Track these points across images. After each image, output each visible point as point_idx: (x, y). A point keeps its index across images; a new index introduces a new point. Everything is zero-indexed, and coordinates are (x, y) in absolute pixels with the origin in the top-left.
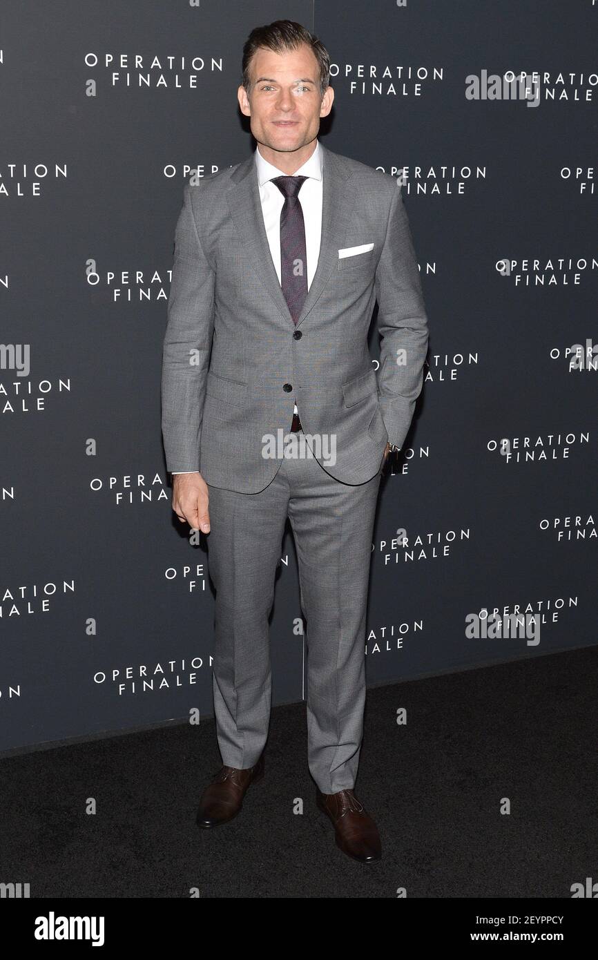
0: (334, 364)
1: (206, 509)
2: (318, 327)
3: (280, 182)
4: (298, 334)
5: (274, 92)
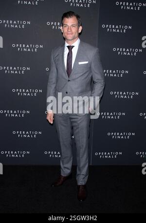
0: (77, 88)
1: (52, 118)
2: (74, 80)
3: (68, 47)
4: (69, 81)
5: (67, 27)
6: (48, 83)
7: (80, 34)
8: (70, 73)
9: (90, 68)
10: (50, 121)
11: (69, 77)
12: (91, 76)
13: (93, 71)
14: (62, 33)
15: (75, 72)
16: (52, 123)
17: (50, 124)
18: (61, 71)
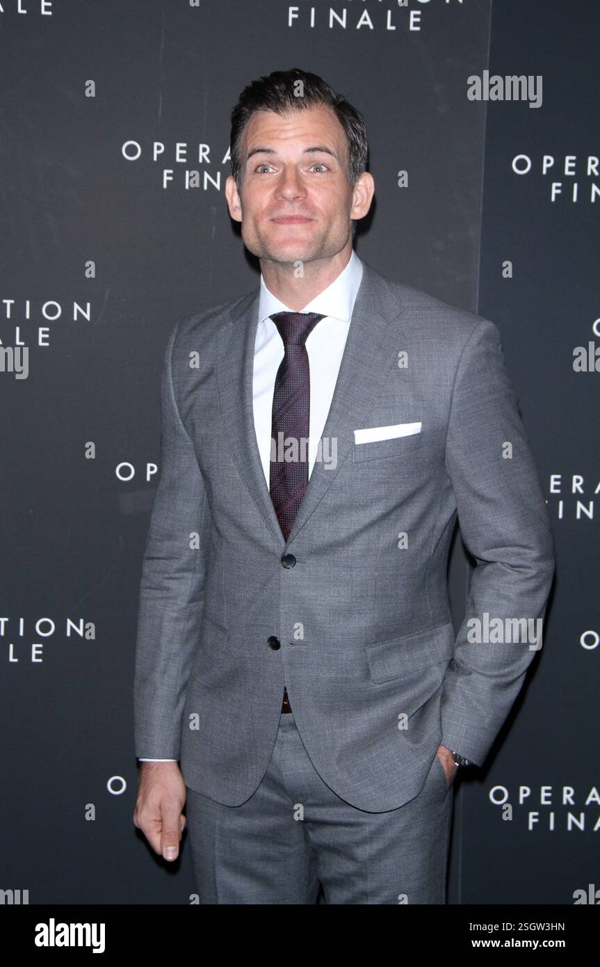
1: (174, 821)
2: (322, 551)
3: (282, 321)
4: (288, 559)
5: (274, 174)
6: (148, 568)
7: (361, 227)
8: (298, 505)
9: (440, 461)
10: (155, 839)
11: (286, 533)
12: (445, 517)
13: (458, 487)
14: (237, 227)
15: (331, 500)
16: (170, 854)
17: (159, 859)
18: (230, 490)
